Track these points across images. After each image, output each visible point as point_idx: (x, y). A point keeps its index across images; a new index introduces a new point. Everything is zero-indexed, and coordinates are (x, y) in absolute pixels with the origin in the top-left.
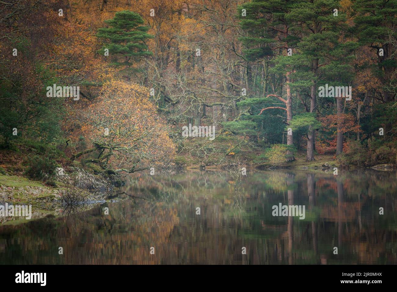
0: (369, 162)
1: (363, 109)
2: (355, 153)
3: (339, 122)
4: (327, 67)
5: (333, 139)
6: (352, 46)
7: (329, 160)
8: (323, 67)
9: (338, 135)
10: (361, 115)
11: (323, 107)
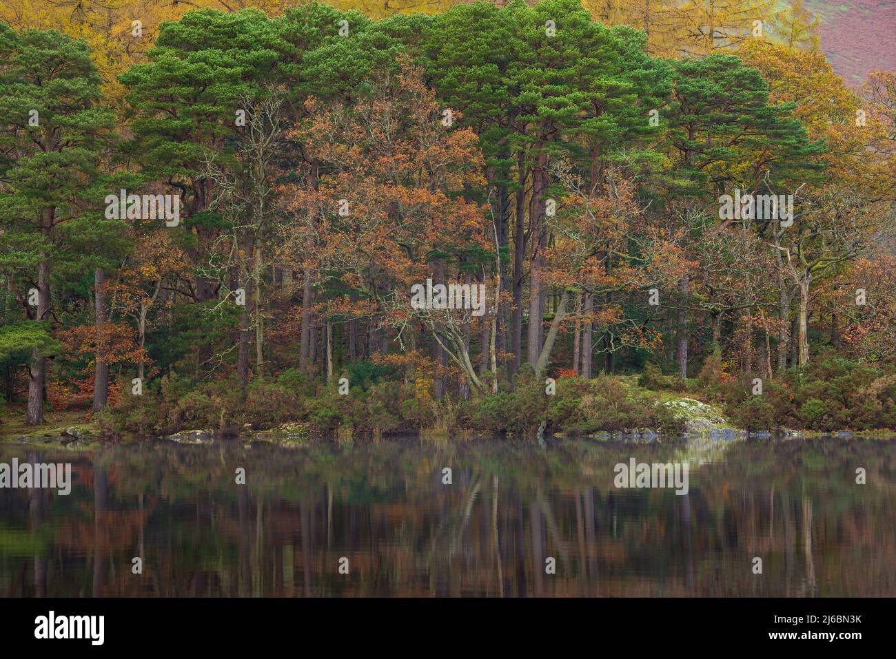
0: (163, 426)
1: (151, 315)
2: (134, 407)
3: (101, 341)
4: (73, 224)
5: (86, 377)
6: (129, 181)
7: (77, 421)
8: (65, 225)
9: (98, 367)
10: (147, 327)
11: (65, 309)
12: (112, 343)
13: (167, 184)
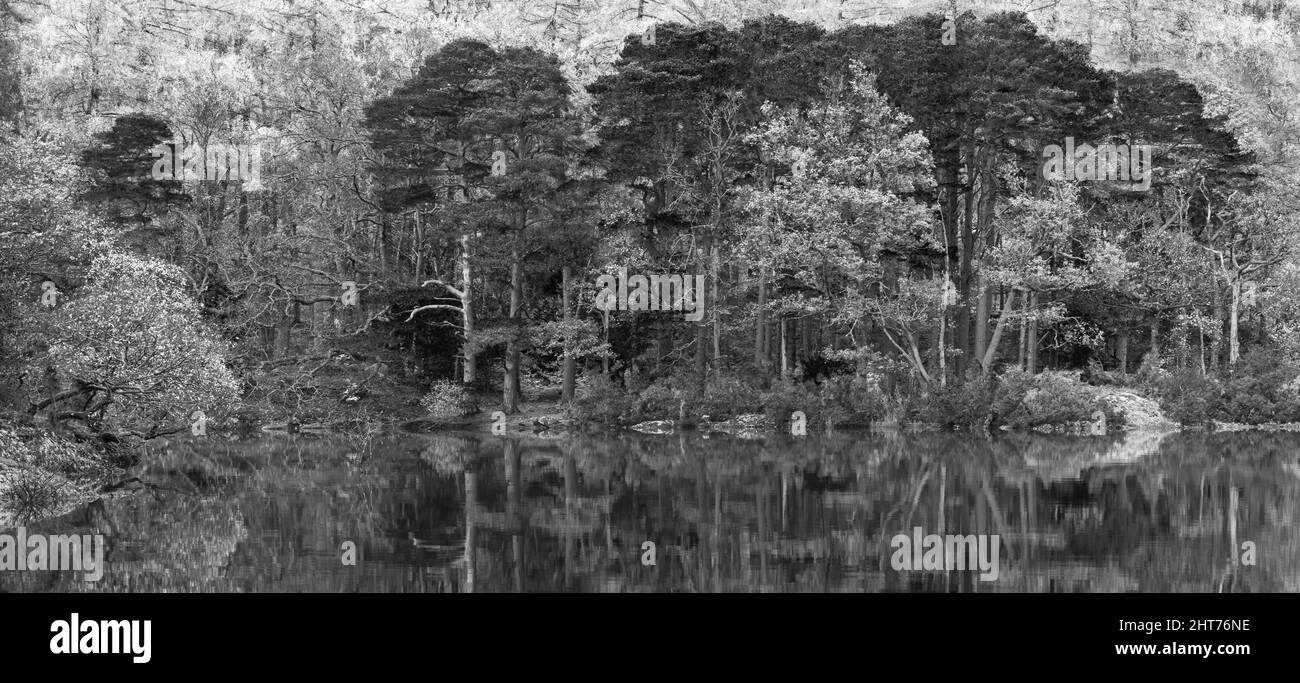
0: (626, 416)
2: (600, 399)
3: (568, 336)
4: (543, 225)
5: (556, 369)
6: (594, 184)
7: (547, 412)
8: (536, 226)
10: (611, 323)
11: (535, 306)
12: (578, 338)
13: (630, 186)
